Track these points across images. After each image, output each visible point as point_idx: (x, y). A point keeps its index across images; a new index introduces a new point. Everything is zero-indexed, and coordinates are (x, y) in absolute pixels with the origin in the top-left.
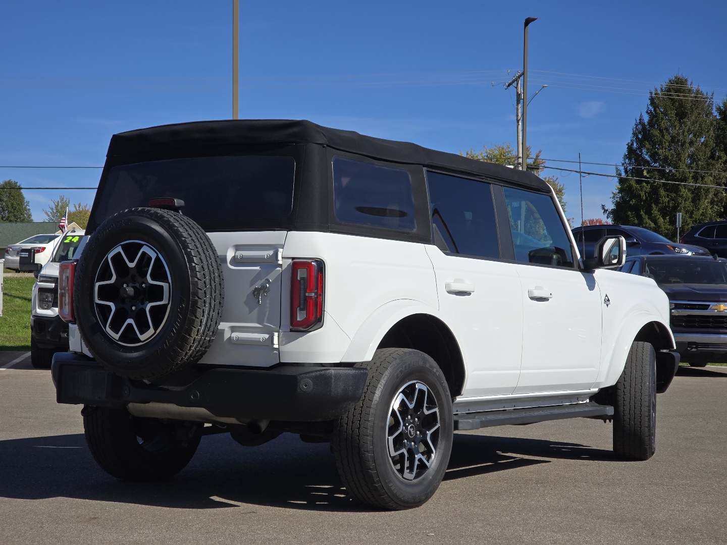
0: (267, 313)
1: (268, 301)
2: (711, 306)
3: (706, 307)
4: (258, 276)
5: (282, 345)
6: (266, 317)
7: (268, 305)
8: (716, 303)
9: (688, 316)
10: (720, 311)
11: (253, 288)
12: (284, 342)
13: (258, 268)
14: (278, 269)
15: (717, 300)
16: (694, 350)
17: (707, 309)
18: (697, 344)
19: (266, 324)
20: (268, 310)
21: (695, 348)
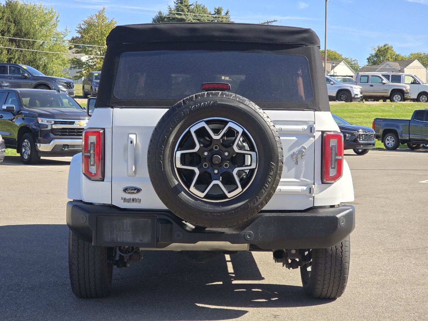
0: (303, 171)
1: (304, 163)
2: (76, 122)
3: (73, 123)
4: (295, 144)
5: (316, 194)
6: (302, 174)
7: (304, 165)
8: (79, 121)
9: (63, 129)
10: (81, 125)
11: (291, 152)
12: (318, 192)
13: (294, 138)
14: (311, 139)
15: (78, 118)
16: (66, 149)
17: (73, 124)
18: (67, 146)
19: (302, 179)
20: (304, 169)
21: (67, 148)
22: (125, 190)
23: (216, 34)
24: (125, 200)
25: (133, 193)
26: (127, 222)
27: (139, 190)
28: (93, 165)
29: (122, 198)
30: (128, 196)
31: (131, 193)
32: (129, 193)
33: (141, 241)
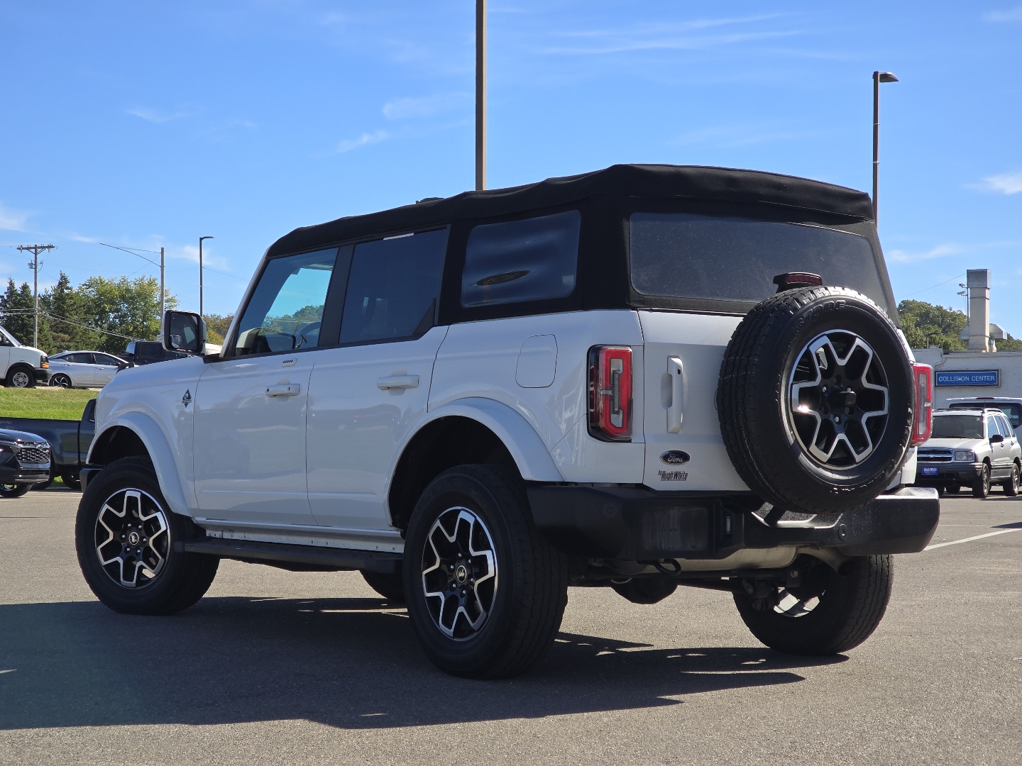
22: (666, 458)
23: (763, 191)
24: (665, 476)
25: (678, 462)
26: (675, 513)
27: (684, 457)
28: (617, 413)
29: (660, 473)
30: (670, 468)
31: (675, 462)
32: (672, 462)
33: (694, 547)
